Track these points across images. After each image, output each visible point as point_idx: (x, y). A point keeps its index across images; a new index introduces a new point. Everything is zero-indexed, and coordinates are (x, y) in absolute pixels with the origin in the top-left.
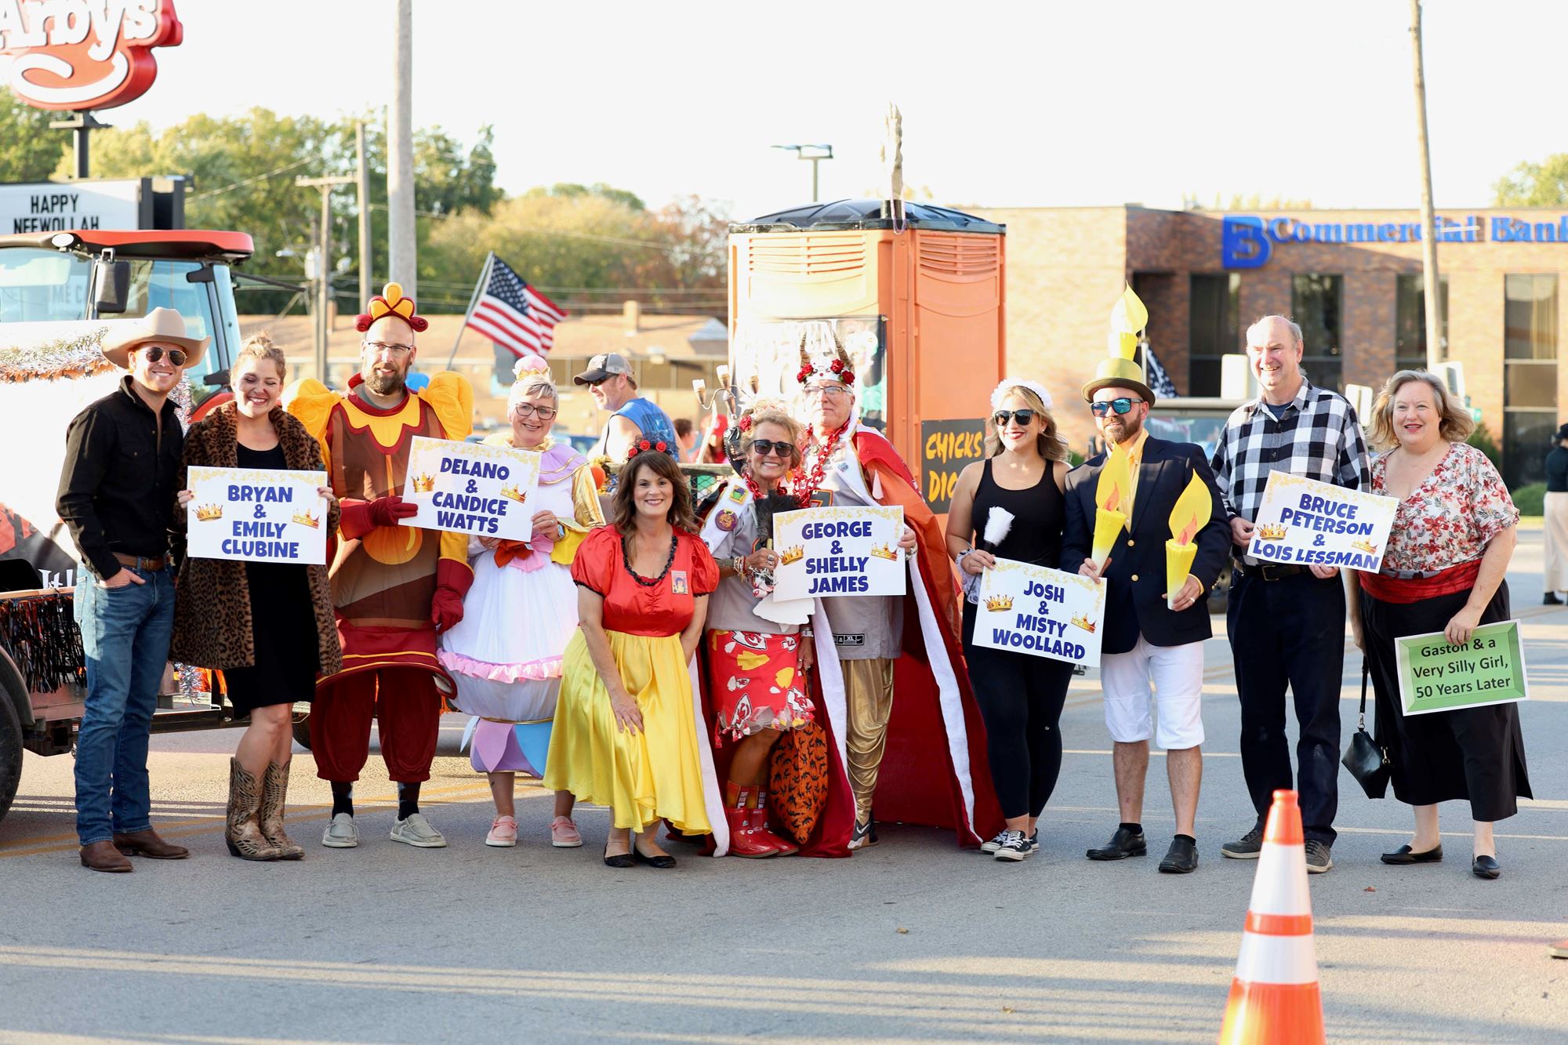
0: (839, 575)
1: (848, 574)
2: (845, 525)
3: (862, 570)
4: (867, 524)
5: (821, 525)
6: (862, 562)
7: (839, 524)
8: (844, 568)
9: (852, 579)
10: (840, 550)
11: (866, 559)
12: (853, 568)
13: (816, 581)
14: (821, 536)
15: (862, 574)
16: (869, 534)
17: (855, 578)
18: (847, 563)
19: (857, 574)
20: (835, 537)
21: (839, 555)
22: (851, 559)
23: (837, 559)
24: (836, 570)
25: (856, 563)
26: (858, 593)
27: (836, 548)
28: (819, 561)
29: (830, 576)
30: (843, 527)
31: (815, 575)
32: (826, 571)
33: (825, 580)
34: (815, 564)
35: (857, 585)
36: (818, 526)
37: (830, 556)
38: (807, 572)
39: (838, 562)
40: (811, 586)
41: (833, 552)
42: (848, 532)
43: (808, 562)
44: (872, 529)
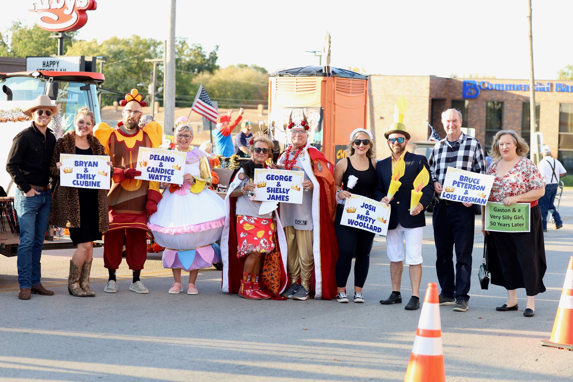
0: (279, 194)
1: (282, 194)
2: (283, 176)
3: (287, 193)
4: (290, 177)
5: (274, 175)
6: (288, 191)
7: (280, 176)
8: (280, 192)
9: (283, 196)
10: (280, 185)
11: (289, 189)
12: (284, 192)
13: (270, 195)
14: (273, 179)
15: (287, 195)
16: (291, 181)
17: (284, 196)
18: (282, 190)
19: (285, 195)
20: (278, 181)
21: (279, 187)
22: (284, 189)
24: (278, 192)
25: (285, 191)
26: (285, 202)
28: (272, 188)
29: (275, 194)
30: (282, 177)
31: (270, 193)
32: (274, 192)
33: (273, 196)
34: (270, 189)
35: (285, 199)
36: (272, 176)
37: (276, 187)
38: (267, 192)
39: (279, 190)
40: (268, 198)
41: (277, 186)
42: (283, 179)
43: (268, 188)
44: (292, 179)
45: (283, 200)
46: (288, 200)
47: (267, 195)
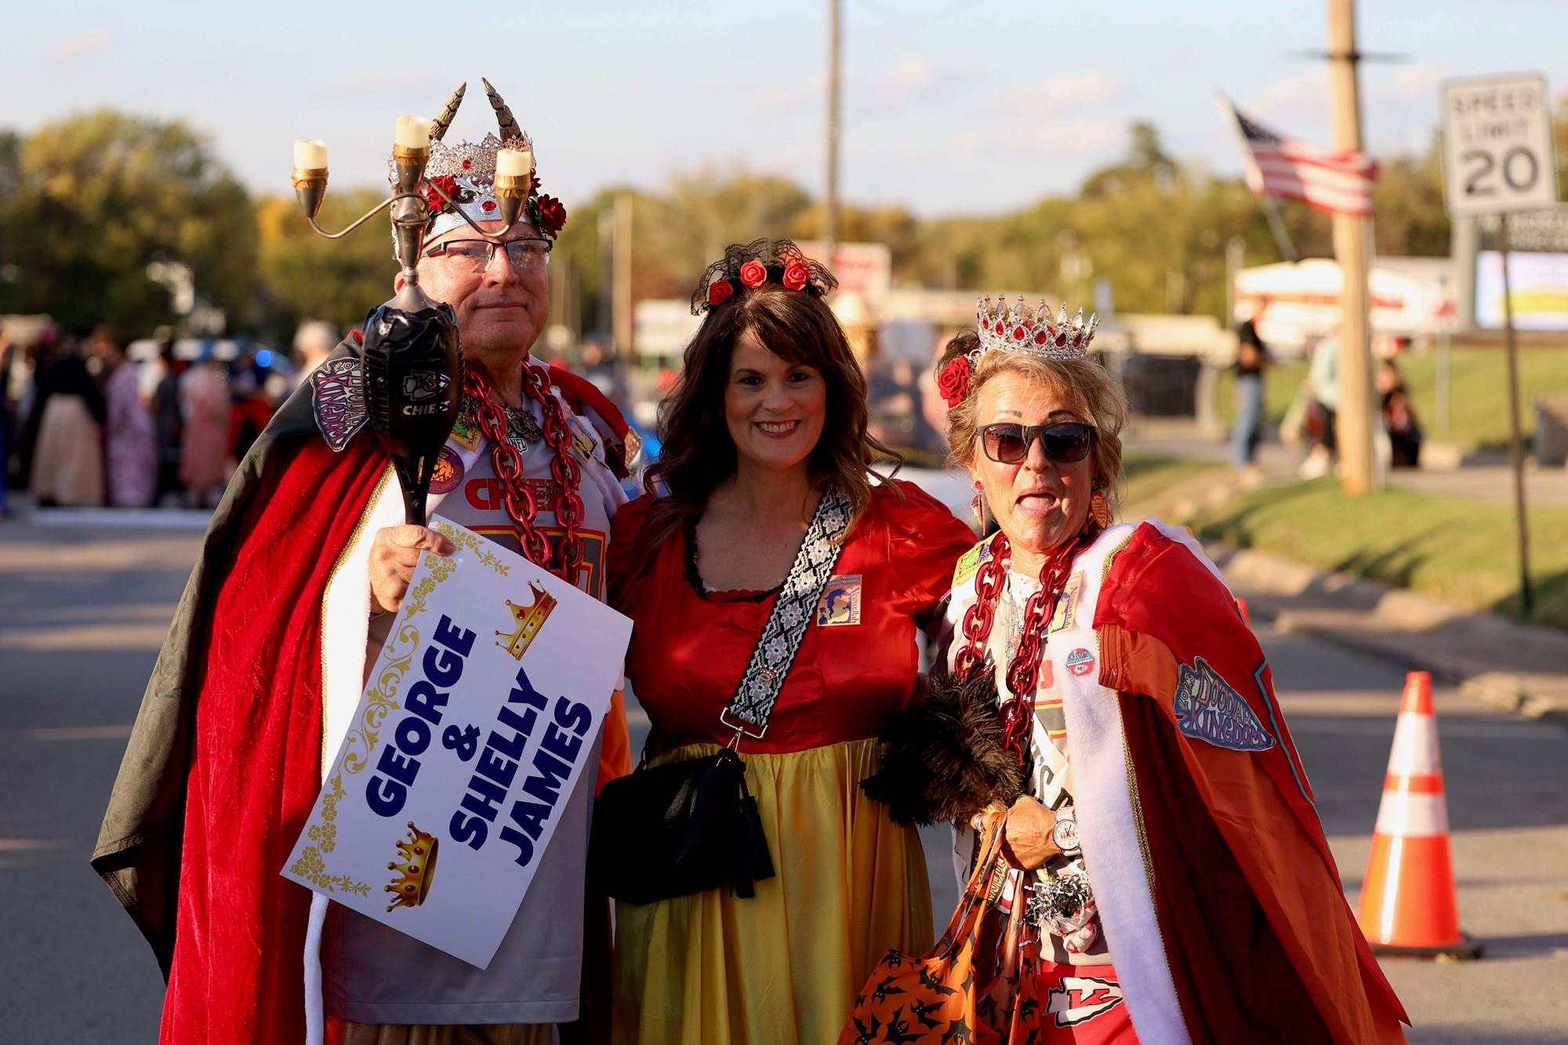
0: (526, 768)
1: (534, 743)
2: (419, 688)
3: (541, 702)
4: (445, 631)
5: (389, 750)
6: (525, 692)
7: (411, 703)
8: (515, 749)
9: (549, 740)
10: (473, 733)
11: (522, 677)
12: (525, 724)
13: (508, 835)
14: (415, 766)
15: (551, 706)
16: (470, 636)
17: (552, 729)
18: (509, 733)
19: (545, 718)
20: (437, 731)
21: (482, 742)
22: (506, 716)
23: (487, 753)
24: (512, 768)
25: (520, 709)
26: (589, 739)
27: (461, 741)
28: (468, 802)
29: (516, 792)
30: (422, 698)
31: (494, 828)
32: (500, 796)
33: (520, 810)
34: (470, 815)
35: (570, 732)
36: (385, 764)
37: (470, 768)
38: (477, 844)
39: (497, 754)
40: (516, 851)
41: (465, 756)
42: (440, 690)
43: (458, 833)
44: (461, 622)
45: (571, 752)
46: (582, 711)
47: (499, 851)
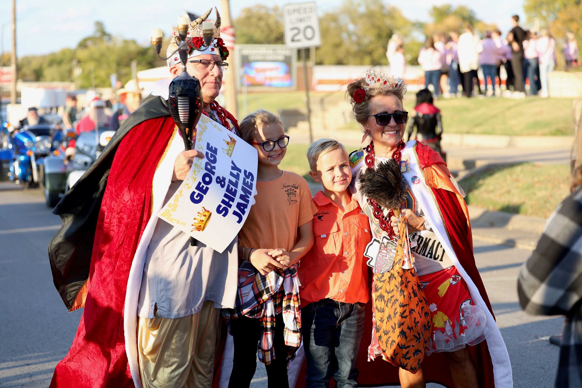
0: (240, 192)
1: (240, 184)
2: (207, 164)
3: (240, 171)
4: (209, 147)
5: (200, 183)
7: (206, 168)
8: (236, 185)
9: (244, 183)
10: (224, 179)
11: (233, 163)
12: (237, 177)
13: (235, 213)
14: (207, 189)
15: (243, 171)
16: (216, 149)
17: (244, 180)
18: (234, 180)
19: (242, 176)
20: (214, 178)
21: (227, 182)
22: (232, 174)
23: (229, 186)
24: (236, 191)
25: (235, 172)
26: (254, 183)
27: (221, 181)
28: (223, 202)
29: (237, 200)
30: (209, 167)
31: (231, 211)
32: (233, 200)
33: (239, 205)
34: (223, 206)
35: (249, 181)
36: (198, 187)
37: (224, 191)
38: (224, 215)
39: (231, 186)
40: (237, 219)
41: (223, 186)
42: (213, 165)
43: (219, 211)
44: (213, 144)
45: (251, 187)
46: (251, 174)
47: (231, 218)
